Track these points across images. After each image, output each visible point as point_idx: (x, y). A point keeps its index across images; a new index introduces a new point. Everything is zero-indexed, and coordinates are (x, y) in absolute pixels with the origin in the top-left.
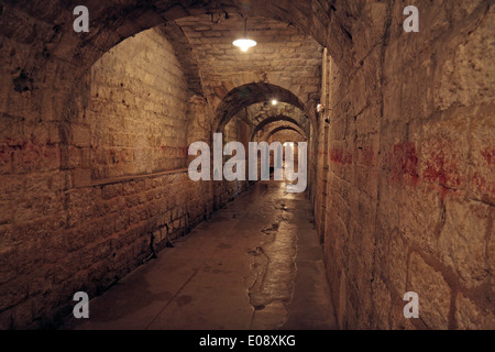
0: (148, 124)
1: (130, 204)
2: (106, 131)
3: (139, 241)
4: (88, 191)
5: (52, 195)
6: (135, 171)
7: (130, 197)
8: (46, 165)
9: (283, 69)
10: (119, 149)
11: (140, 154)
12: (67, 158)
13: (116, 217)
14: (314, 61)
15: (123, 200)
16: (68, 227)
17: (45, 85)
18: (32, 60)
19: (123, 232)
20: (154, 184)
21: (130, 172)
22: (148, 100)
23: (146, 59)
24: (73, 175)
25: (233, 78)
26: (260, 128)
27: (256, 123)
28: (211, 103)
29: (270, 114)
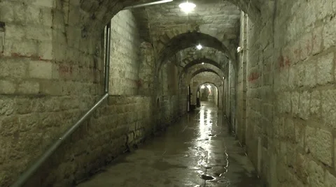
0: (119, 61)
1: (118, 111)
3: (121, 138)
7: (118, 106)
8: (89, 79)
9: (211, 23)
11: (116, 82)
12: (96, 76)
13: (112, 118)
14: (235, 17)
17: (90, 34)
18: (89, 20)
19: (115, 129)
22: (119, 45)
25: (174, 29)
26: (186, 69)
27: (184, 65)
28: (156, 48)
29: (195, 57)
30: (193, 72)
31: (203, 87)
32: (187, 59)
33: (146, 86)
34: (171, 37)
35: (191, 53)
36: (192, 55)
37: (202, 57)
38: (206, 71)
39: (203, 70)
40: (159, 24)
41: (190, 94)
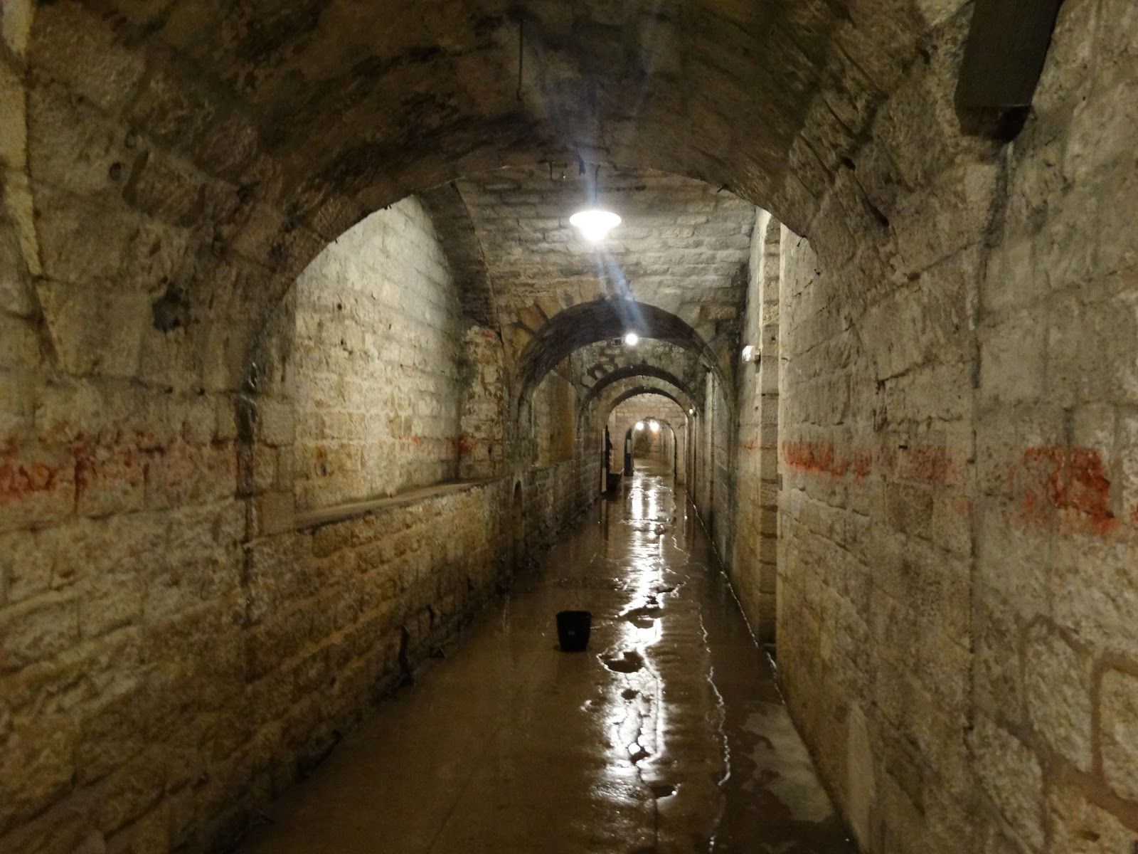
0: (388, 389)
1: (365, 564)
2: (310, 407)
3: (379, 647)
4: (288, 541)
5: (220, 555)
6: (364, 492)
7: (364, 549)
8: (211, 487)
9: (665, 272)
10: (334, 445)
11: (375, 455)
12: (249, 470)
13: (338, 596)
14: (733, 255)
15: (351, 555)
16: (248, 624)
17: (212, 315)
18: (191, 259)
19: (350, 628)
20: (409, 519)
21: (354, 494)
22: (388, 338)
23: (384, 251)
24: (259, 508)
25: (559, 291)
26: (596, 392)
27: (590, 382)
28: (511, 342)
29: (620, 362)
30: (615, 395)
31: (639, 426)
32: (599, 367)
33: (480, 452)
34: (552, 312)
35: (608, 352)
36: (612, 358)
37: (639, 362)
38: (647, 391)
39: (640, 390)
40: (516, 275)
41: (609, 445)
